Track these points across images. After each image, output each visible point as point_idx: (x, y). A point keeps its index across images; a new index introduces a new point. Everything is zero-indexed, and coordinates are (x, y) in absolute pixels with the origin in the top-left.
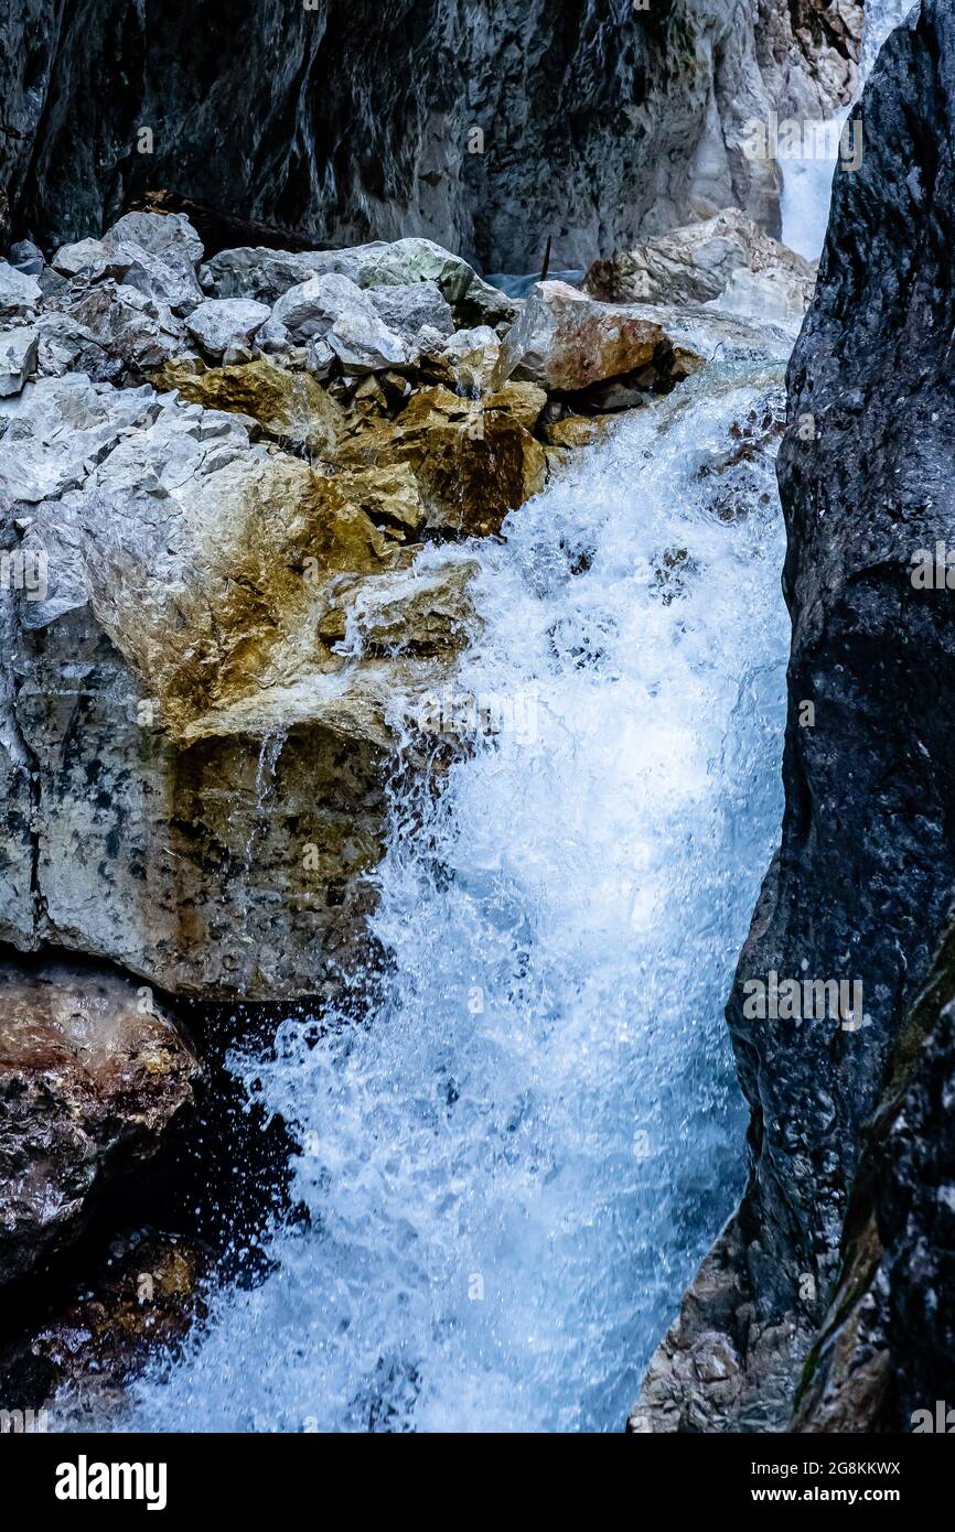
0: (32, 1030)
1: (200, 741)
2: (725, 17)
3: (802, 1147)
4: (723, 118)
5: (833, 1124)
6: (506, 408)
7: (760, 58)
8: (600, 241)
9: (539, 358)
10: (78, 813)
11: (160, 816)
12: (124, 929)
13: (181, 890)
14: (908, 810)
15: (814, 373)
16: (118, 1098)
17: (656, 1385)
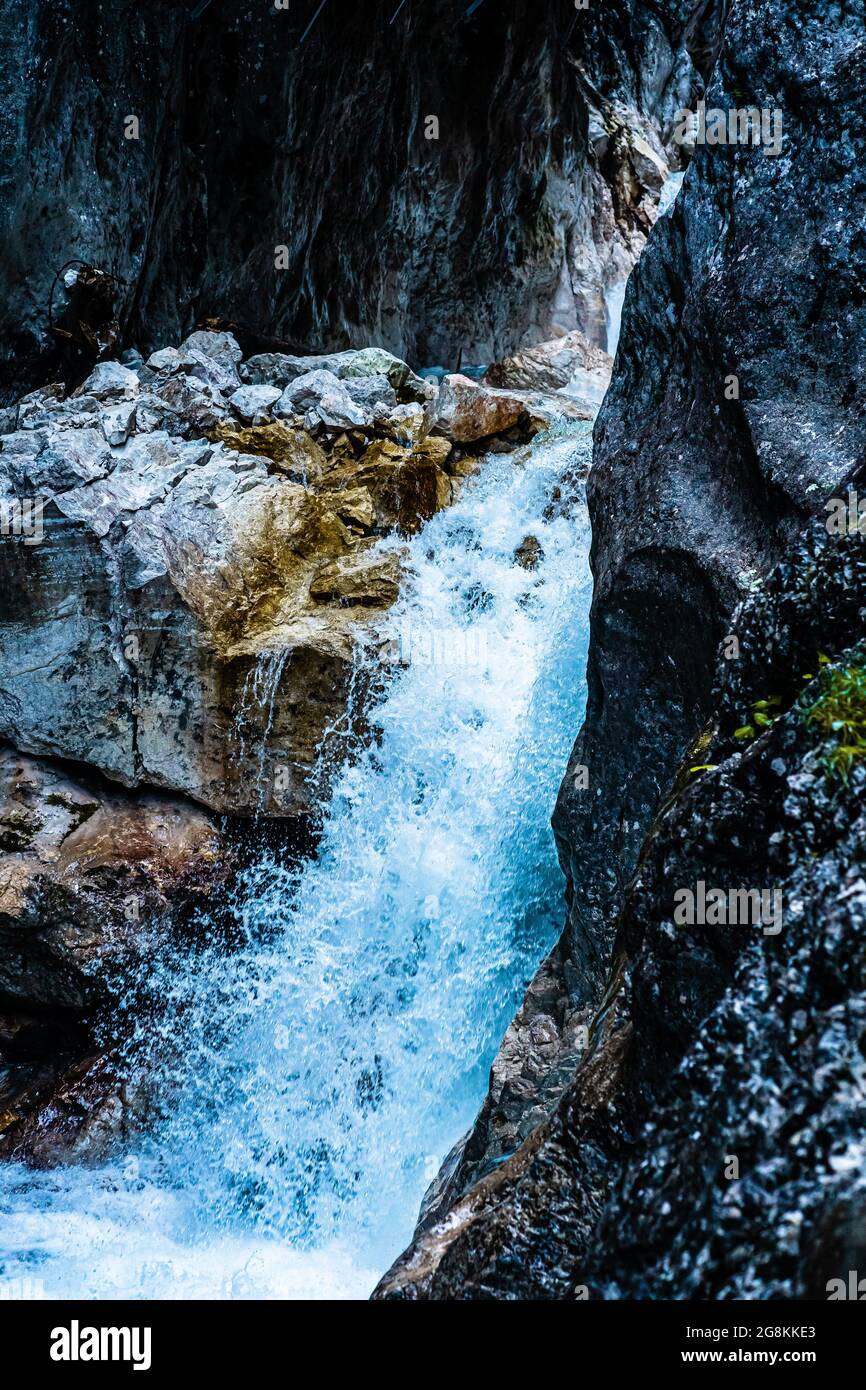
0: (133, 835)
1: (236, 658)
2: (573, 212)
3: (597, 903)
4: (571, 275)
5: (615, 889)
6: (427, 453)
7: (595, 238)
8: (494, 351)
9: (447, 422)
10: (162, 702)
11: (212, 704)
12: (190, 774)
13: (225, 750)
14: (662, 698)
15: (609, 431)
16: (187, 878)
17: (508, 1047)
